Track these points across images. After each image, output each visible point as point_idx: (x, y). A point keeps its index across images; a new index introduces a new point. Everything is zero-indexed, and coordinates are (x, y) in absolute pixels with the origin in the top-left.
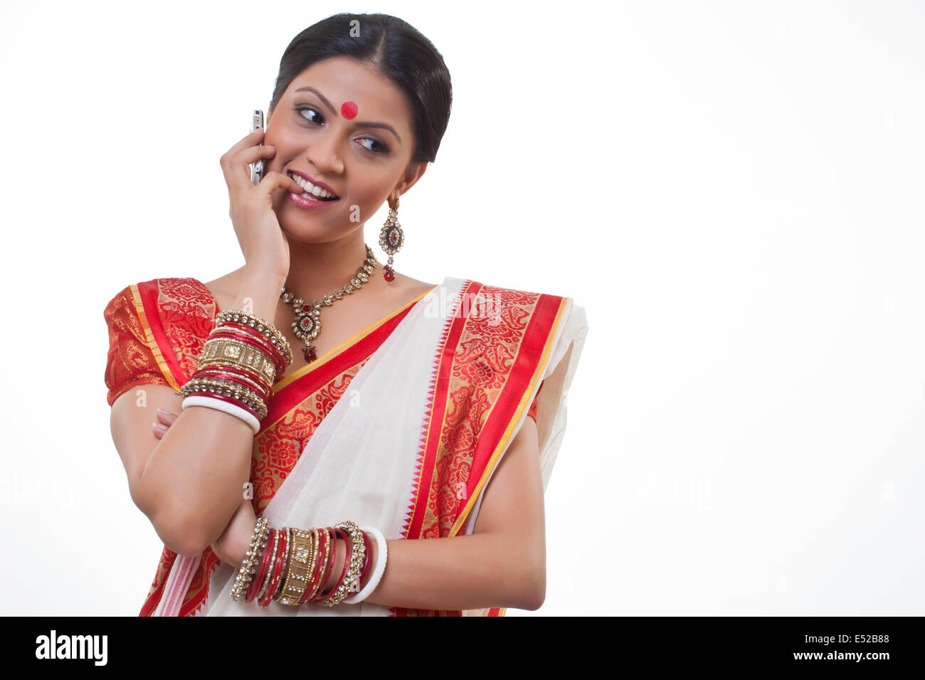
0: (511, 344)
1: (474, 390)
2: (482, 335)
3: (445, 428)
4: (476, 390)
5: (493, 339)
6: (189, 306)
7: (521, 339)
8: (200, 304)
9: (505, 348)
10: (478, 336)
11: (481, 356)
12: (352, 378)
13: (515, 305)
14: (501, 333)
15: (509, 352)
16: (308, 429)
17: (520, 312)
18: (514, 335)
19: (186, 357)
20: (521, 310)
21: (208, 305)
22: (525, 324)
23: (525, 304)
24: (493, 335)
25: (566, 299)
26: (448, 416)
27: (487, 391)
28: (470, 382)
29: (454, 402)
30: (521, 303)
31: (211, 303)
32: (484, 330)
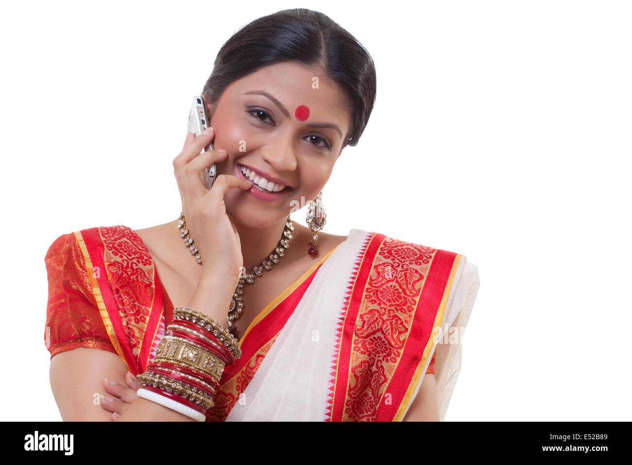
0: (405, 315)
1: (374, 361)
2: (379, 304)
3: (348, 401)
4: (376, 360)
5: (389, 311)
6: (132, 268)
7: (415, 307)
8: (141, 266)
9: (400, 319)
10: (376, 307)
11: (378, 330)
12: (264, 357)
13: (411, 266)
14: (397, 303)
15: (404, 324)
16: (227, 408)
17: (415, 275)
18: (409, 304)
19: (129, 326)
20: (417, 272)
21: (148, 267)
22: (419, 290)
23: (420, 264)
24: (389, 306)
25: (461, 256)
26: (350, 390)
27: (384, 364)
28: (369, 355)
29: (355, 376)
30: (416, 263)
31: (150, 264)
32: (382, 299)
